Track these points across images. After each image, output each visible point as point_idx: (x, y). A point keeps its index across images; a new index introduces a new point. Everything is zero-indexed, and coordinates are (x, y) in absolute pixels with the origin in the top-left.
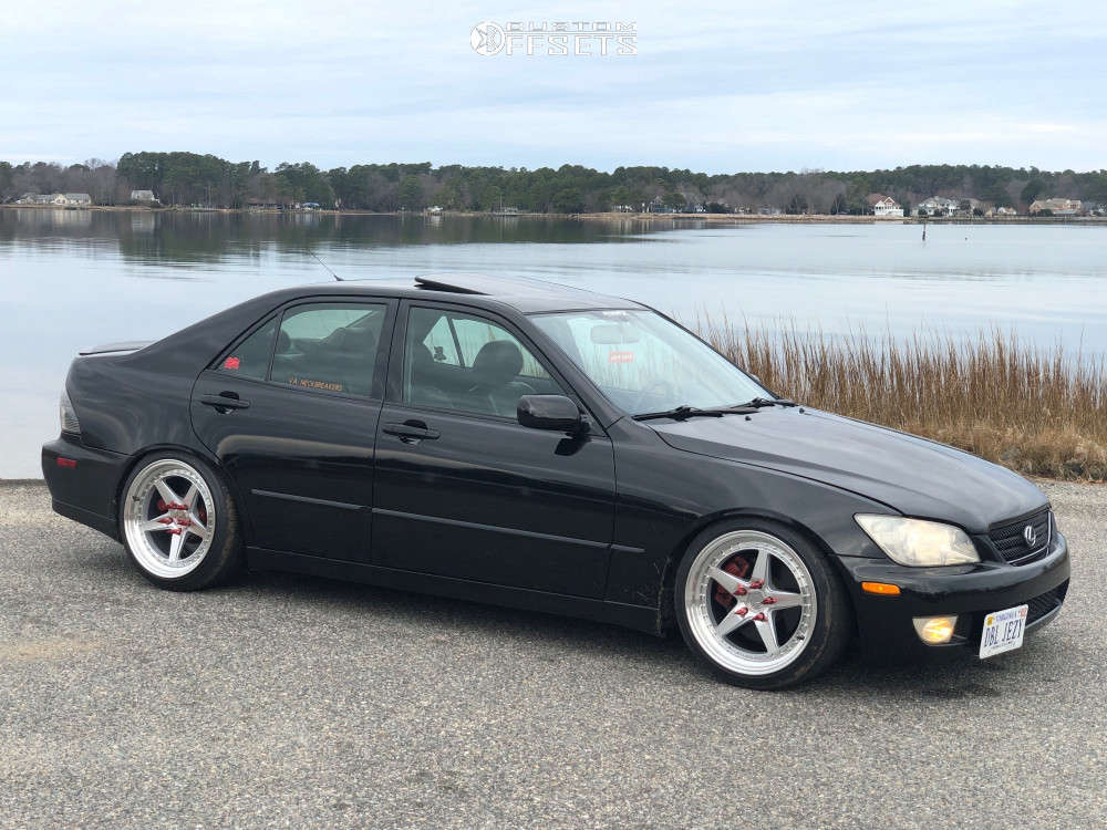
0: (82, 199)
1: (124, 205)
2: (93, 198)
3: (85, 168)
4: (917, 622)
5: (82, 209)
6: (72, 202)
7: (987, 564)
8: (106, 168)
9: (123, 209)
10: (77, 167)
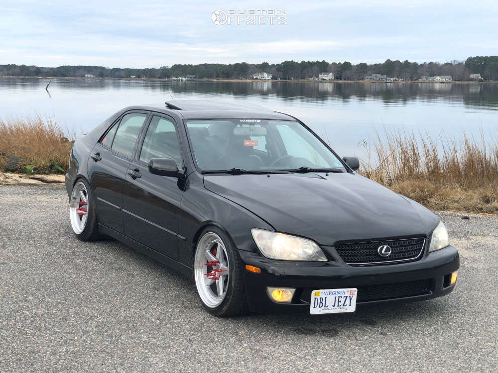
0: (447, 78)
1: (466, 80)
2: (452, 77)
3: (451, 64)
4: (270, 289)
5: (448, 83)
6: (443, 80)
7: (331, 262)
8: (460, 64)
9: (466, 82)
10: (447, 64)
